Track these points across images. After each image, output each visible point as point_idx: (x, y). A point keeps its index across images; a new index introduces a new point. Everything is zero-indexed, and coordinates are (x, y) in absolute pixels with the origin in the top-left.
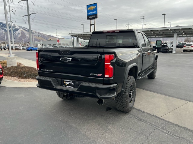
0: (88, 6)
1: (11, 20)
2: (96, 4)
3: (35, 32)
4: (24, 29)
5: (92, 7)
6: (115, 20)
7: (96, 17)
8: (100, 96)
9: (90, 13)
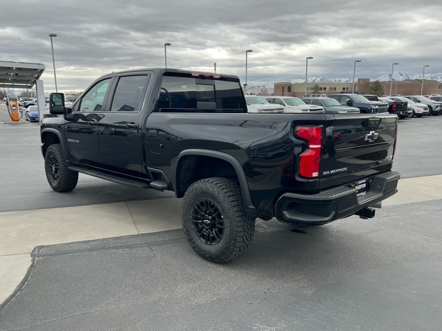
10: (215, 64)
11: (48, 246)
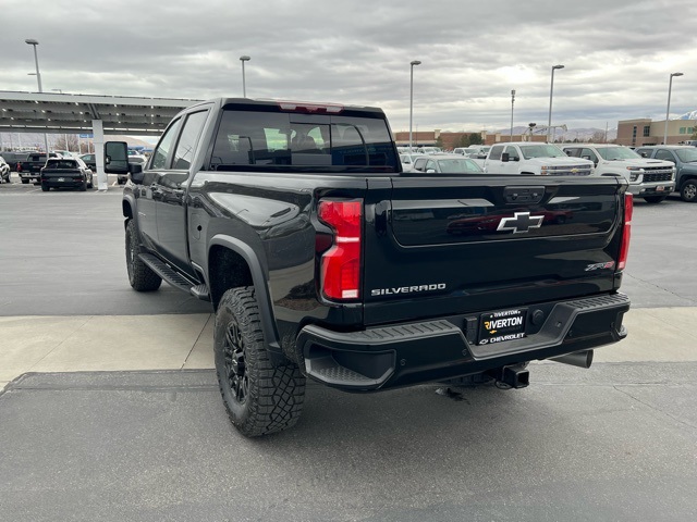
10: (513, 92)
11: (41, 373)
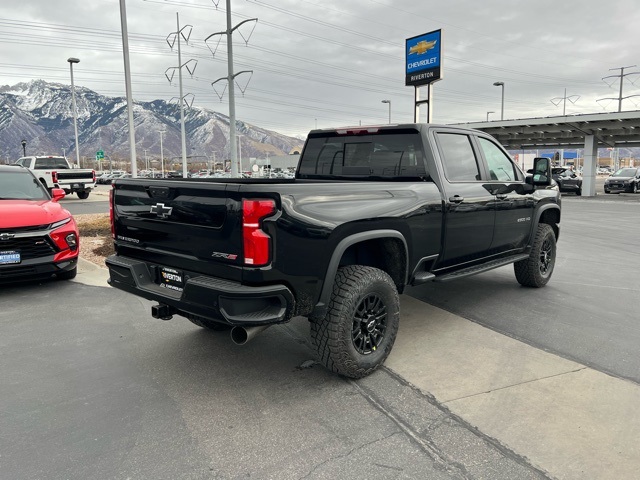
0: (410, 42)
1: (181, 93)
2: (436, 35)
3: (254, 128)
4: (221, 118)
5: (424, 45)
6: (498, 84)
7: (437, 77)
8: (229, 317)
9: (414, 65)
